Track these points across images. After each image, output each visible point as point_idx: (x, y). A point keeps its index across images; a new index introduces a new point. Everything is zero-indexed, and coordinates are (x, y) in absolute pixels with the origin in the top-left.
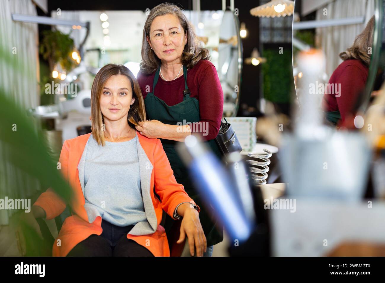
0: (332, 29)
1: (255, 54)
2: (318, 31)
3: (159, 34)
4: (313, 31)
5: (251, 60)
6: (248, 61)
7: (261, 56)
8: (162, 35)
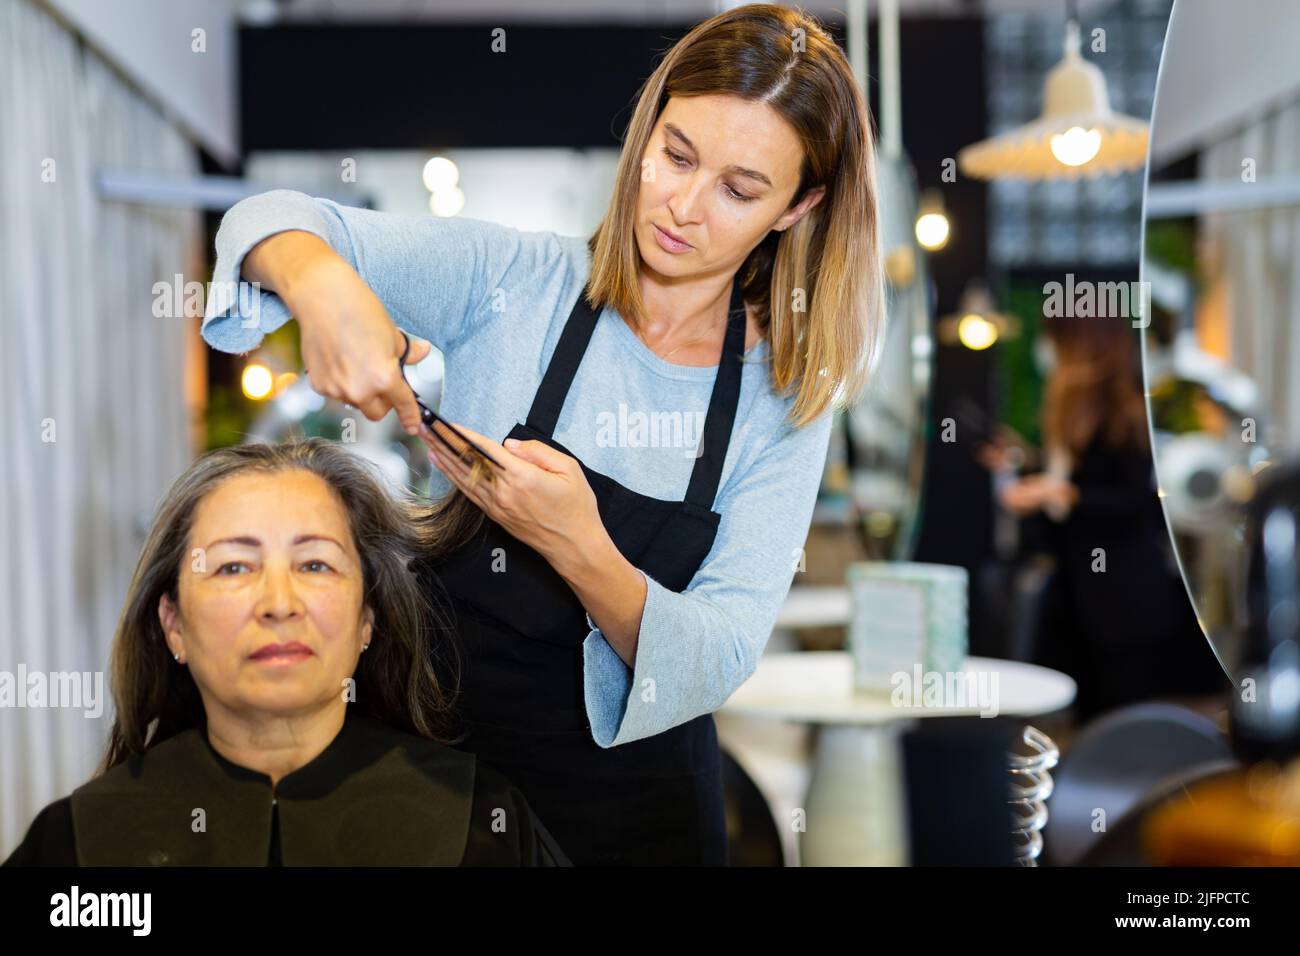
0: (1266, 216)
1: (978, 300)
3: (230, 569)
5: (957, 322)
6: (948, 328)
7: (1000, 307)
8: (250, 567)
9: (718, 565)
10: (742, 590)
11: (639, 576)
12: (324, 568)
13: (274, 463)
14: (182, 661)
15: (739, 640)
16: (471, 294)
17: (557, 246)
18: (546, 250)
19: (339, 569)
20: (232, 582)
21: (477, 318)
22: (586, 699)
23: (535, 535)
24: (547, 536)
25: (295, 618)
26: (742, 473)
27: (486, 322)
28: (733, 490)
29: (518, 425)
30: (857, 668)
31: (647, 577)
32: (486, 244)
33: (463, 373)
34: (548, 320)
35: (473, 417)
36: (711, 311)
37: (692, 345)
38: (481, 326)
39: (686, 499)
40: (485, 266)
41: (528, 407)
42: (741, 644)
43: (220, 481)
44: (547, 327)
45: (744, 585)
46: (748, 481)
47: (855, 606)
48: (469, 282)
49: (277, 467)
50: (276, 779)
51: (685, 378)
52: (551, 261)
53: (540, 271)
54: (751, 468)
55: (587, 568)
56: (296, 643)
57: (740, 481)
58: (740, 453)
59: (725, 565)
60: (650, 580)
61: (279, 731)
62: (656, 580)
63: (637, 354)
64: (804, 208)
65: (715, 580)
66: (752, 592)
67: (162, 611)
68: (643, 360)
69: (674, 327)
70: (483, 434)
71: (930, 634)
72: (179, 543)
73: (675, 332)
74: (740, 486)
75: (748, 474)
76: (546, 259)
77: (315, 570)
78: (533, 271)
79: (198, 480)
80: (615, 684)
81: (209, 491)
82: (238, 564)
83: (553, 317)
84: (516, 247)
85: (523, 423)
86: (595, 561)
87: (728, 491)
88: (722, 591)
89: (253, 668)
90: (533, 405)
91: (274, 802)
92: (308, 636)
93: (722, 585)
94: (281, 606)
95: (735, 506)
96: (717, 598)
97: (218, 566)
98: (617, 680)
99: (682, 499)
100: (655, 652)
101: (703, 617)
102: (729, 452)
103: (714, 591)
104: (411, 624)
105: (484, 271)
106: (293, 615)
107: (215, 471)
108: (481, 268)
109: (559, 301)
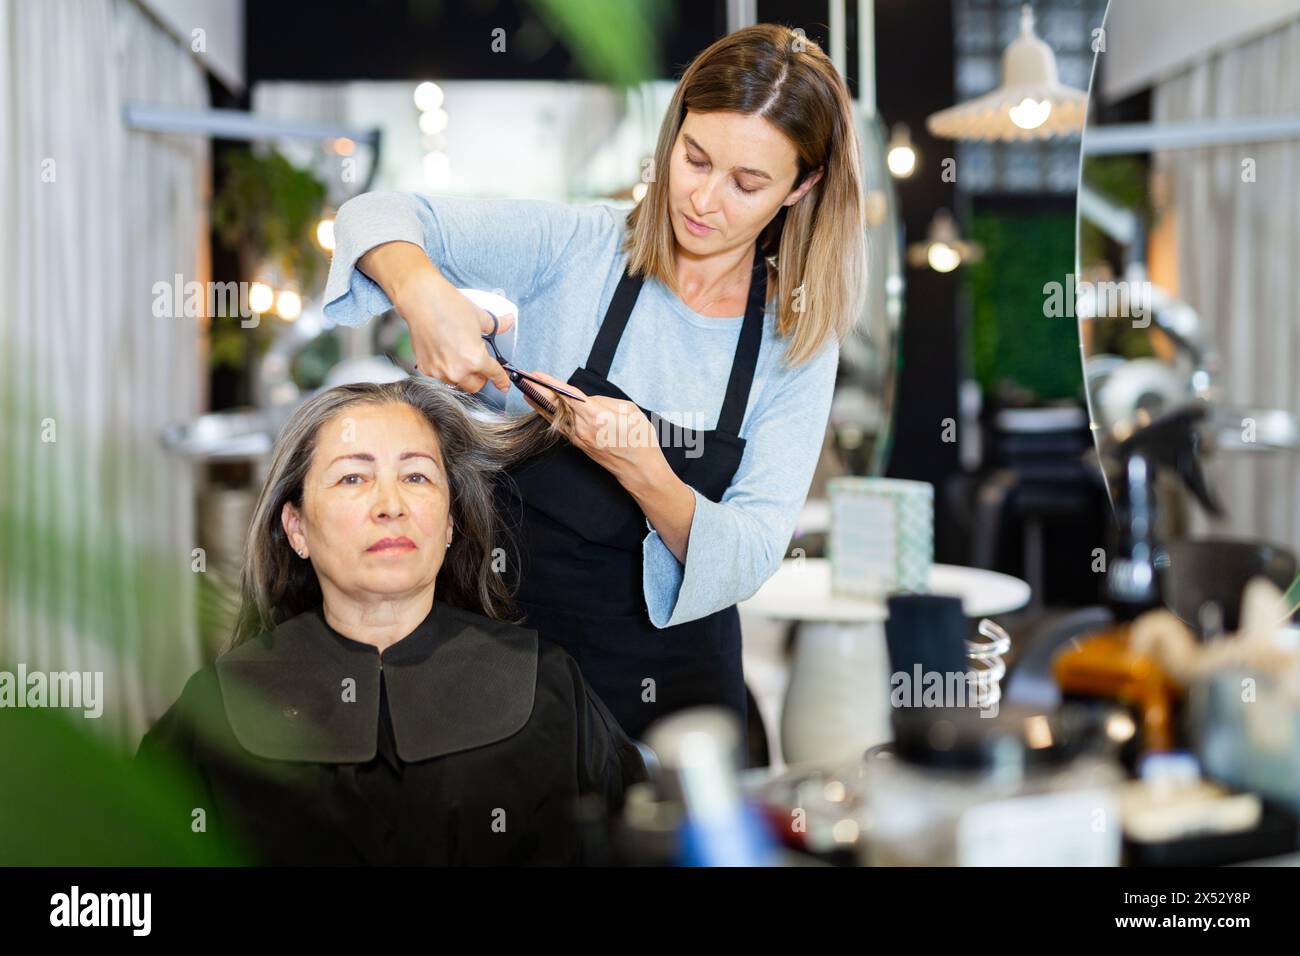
0: (1211, 153)
1: (943, 228)
2: (1162, 160)
3: (350, 479)
4: (1143, 160)
5: (925, 249)
6: (918, 254)
7: (964, 235)
8: (365, 479)
9: (748, 482)
10: (769, 502)
11: (688, 491)
12: (422, 479)
13: (382, 397)
14: (305, 556)
15: (768, 542)
16: (538, 262)
17: (610, 219)
18: (601, 223)
19: (434, 480)
20: (349, 491)
21: (544, 281)
22: (645, 587)
23: (608, 460)
24: (617, 462)
25: (402, 518)
26: (766, 405)
27: (551, 284)
28: (759, 420)
29: (579, 368)
30: (834, 572)
31: (696, 493)
32: (550, 222)
33: (533, 324)
34: (603, 281)
35: (542, 360)
36: (737, 272)
37: (722, 300)
38: (547, 288)
39: (717, 427)
40: (550, 240)
41: (587, 354)
42: (770, 545)
43: (338, 411)
44: (602, 287)
45: (771, 497)
46: (770, 411)
47: (833, 517)
48: (537, 254)
49: (385, 400)
50: (381, 650)
51: (717, 327)
52: (605, 232)
53: (596, 241)
54: (773, 401)
55: (649, 487)
56: (404, 538)
57: (764, 411)
58: (762, 388)
59: (754, 482)
60: (698, 495)
61: (385, 610)
62: (703, 494)
63: (677, 310)
64: (806, 186)
65: (747, 494)
66: (776, 503)
67: (284, 517)
68: (682, 314)
69: (706, 287)
70: (551, 374)
71: (900, 541)
72: (305, 459)
73: (707, 291)
74: (764, 416)
75: (771, 406)
76: (601, 230)
77: (415, 481)
78: (590, 242)
79: (321, 410)
80: (668, 575)
81: (330, 419)
82: (356, 476)
83: (608, 278)
84: (575, 223)
85: (584, 367)
86: (654, 481)
87: (755, 420)
88: (751, 502)
89: (372, 557)
90: (592, 352)
91: (381, 668)
92: (413, 532)
93: (752, 498)
94: (393, 508)
95: (761, 433)
96: (748, 508)
97: (341, 477)
98: (669, 572)
99: (714, 428)
100: (702, 553)
101: (740, 524)
102: (753, 388)
103: (746, 503)
104: (485, 529)
105: (550, 245)
106: (401, 515)
107: (333, 403)
108: (547, 242)
109: (612, 266)
